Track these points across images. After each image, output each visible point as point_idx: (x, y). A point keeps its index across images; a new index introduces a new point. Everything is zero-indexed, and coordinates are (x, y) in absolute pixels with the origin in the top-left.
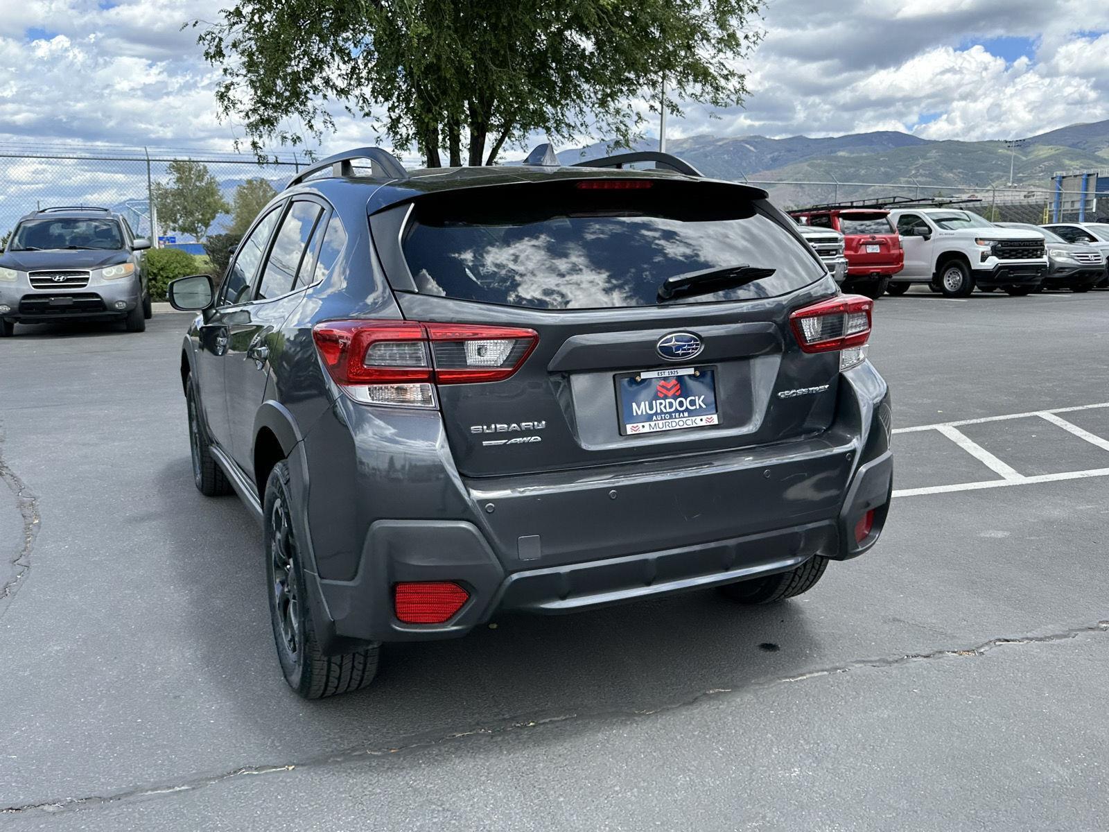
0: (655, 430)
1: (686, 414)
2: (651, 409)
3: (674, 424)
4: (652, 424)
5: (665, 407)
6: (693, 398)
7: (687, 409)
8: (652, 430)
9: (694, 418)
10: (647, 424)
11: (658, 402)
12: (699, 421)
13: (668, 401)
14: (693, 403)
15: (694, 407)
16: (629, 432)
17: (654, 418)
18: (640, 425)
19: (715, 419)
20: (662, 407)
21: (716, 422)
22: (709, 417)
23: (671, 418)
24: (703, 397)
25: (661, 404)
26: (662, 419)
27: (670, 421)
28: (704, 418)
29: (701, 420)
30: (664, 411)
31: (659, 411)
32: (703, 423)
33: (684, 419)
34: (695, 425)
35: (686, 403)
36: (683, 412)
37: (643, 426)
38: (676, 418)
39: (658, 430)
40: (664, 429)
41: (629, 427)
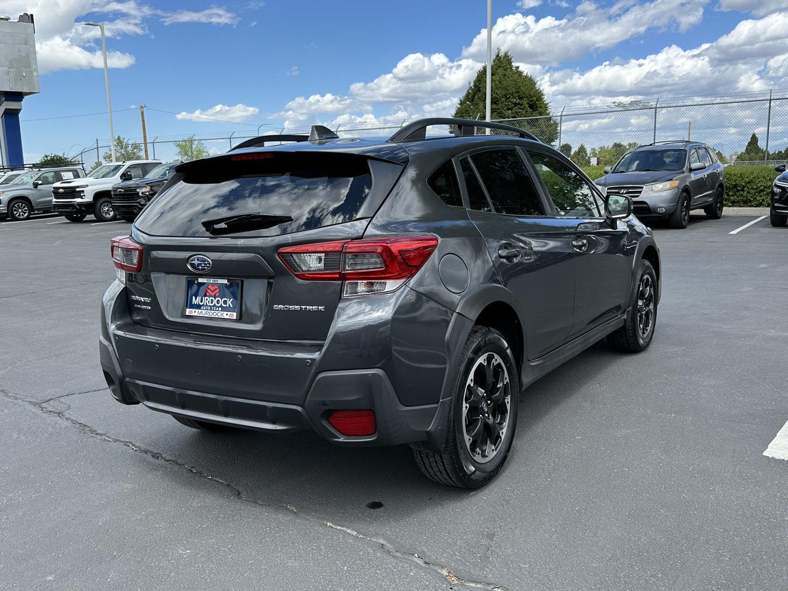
0: (200, 315)
1: (220, 309)
2: (201, 302)
3: (211, 314)
4: (200, 311)
5: (209, 302)
6: (226, 299)
7: (221, 306)
8: (199, 315)
9: (223, 312)
10: (197, 310)
11: (206, 298)
12: (225, 315)
13: (211, 298)
14: (225, 302)
15: (226, 305)
16: (187, 314)
17: (202, 308)
18: (194, 310)
19: (234, 316)
20: (207, 301)
21: (235, 318)
22: (232, 313)
23: (211, 310)
24: (232, 300)
25: (207, 299)
26: (206, 310)
27: (209, 311)
28: (229, 313)
29: (227, 314)
30: (208, 304)
31: (205, 304)
32: (227, 317)
33: (217, 312)
34: (222, 317)
35: (221, 302)
36: (219, 307)
37: (195, 312)
38: (213, 310)
39: (202, 315)
40: (205, 316)
41: (188, 310)
